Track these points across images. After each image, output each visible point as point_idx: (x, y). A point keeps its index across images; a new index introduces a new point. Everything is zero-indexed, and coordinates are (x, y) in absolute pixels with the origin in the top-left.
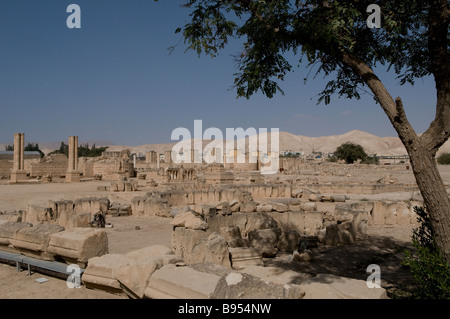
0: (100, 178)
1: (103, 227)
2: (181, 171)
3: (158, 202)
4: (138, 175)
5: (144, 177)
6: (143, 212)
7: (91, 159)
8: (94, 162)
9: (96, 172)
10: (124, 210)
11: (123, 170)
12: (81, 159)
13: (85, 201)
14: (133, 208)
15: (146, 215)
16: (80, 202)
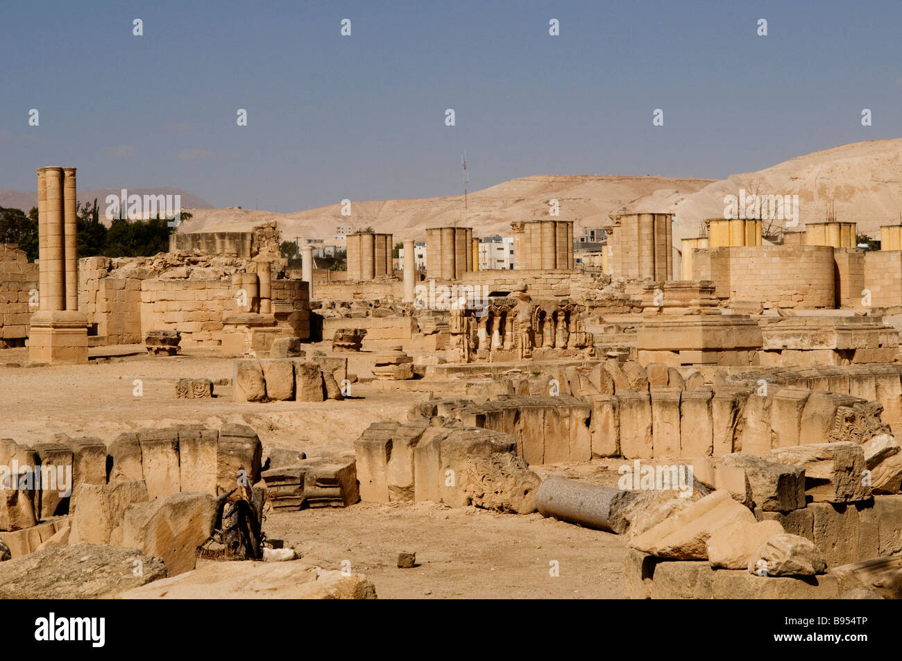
0: (170, 345)
1: (255, 554)
2: (523, 312)
3: (476, 448)
4: (329, 331)
5: (355, 341)
6: (408, 491)
7: (128, 265)
8: (140, 277)
9: (152, 320)
10: (325, 481)
11: (267, 311)
12: (90, 265)
13: (156, 443)
14: (362, 474)
15: (423, 506)
16: (137, 445)
